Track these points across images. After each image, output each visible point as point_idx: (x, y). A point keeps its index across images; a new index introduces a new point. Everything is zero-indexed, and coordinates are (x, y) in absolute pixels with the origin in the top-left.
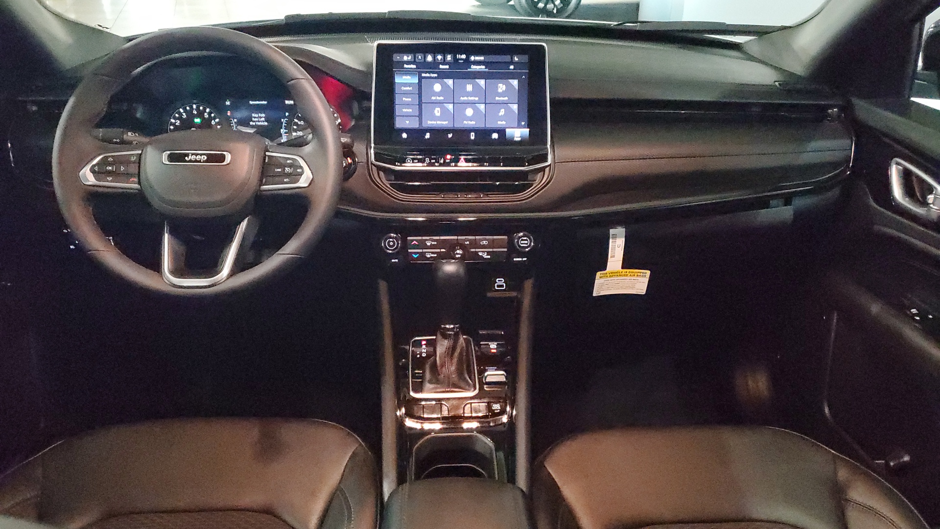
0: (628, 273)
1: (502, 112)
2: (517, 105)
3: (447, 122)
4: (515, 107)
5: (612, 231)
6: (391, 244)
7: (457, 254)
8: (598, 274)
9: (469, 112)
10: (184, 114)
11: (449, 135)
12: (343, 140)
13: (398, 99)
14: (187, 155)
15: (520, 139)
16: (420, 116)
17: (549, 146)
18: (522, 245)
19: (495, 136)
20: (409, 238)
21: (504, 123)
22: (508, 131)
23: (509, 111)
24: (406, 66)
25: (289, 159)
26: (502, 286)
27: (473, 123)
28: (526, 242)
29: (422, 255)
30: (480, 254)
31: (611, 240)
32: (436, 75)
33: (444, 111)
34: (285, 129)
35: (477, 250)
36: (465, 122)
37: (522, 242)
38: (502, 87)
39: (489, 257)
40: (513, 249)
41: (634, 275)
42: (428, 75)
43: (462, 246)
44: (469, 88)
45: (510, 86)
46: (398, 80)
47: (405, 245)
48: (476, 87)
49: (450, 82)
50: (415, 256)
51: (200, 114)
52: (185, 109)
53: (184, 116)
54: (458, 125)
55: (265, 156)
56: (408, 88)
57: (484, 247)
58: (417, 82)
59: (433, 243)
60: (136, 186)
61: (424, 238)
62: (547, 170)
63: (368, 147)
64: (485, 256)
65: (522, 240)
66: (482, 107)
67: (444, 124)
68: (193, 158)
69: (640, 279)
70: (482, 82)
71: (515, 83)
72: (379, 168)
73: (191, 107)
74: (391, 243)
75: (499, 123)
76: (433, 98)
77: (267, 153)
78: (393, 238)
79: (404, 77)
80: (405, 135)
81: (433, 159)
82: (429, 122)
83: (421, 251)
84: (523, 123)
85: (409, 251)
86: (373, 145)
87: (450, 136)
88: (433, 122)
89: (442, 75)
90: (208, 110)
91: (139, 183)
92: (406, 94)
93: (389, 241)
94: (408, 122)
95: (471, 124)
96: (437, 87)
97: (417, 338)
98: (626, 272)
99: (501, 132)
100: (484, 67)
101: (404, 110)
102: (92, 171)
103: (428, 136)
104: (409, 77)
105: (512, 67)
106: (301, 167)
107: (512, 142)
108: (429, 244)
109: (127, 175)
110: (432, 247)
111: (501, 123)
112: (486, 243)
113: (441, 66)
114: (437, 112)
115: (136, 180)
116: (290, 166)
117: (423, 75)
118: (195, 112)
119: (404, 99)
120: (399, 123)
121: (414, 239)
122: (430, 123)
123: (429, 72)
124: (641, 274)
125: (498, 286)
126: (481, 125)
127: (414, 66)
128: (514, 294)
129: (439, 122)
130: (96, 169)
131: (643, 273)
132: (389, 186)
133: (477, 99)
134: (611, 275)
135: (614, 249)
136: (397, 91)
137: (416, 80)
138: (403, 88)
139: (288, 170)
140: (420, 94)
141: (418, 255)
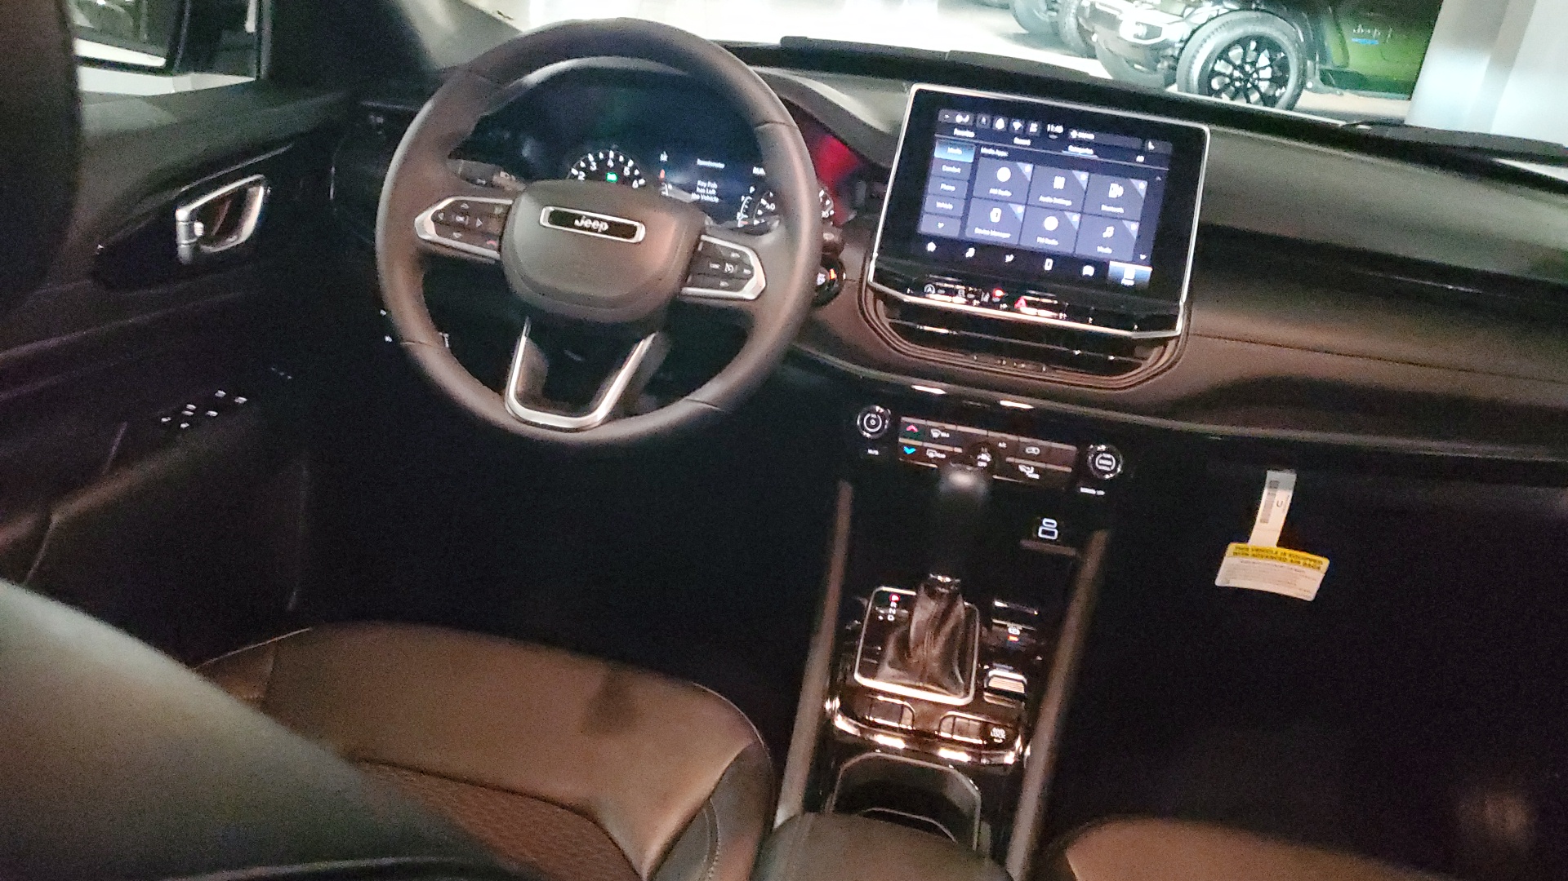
0: (1287, 557)
1: (1109, 232)
2: (1138, 224)
3: (1007, 235)
4: (1134, 227)
5: (1271, 475)
6: (873, 422)
7: (980, 460)
8: (1232, 547)
9: (1051, 223)
10: (594, 164)
11: (1007, 257)
12: (828, 237)
13: (931, 187)
14: (579, 218)
15: (1131, 283)
16: (964, 218)
17: (1181, 304)
18: (1100, 468)
19: (1088, 271)
20: (904, 419)
21: (1108, 251)
22: (1113, 265)
23: (1121, 232)
24: (957, 132)
25: (736, 251)
26: (1052, 533)
27: (1054, 242)
28: (1109, 463)
29: (921, 451)
30: (1022, 468)
31: (1266, 492)
32: (1004, 154)
33: (1007, 215)
34: (744, 213)
35: (1018, 461)
36: (1040, 240)
37: (1102, 462)
38: (1116, 190)
39: (1037, 476)
40: (1083, 472)
41: (1299, 563)
42: (991, 152)
43: (993, 451)
44: (1059, 182)
45: (1130, 191)
46: (938, 153)
47: (896, 429)
48: (1071, 183)
49: (1027, 168)
50: (909, 451)
51: (618, 168)
52: (596, 157)
53: (594, 167)
54: (1026, 243)
55: (699, 240)
56: (953, 170)
57: (1031, 457)
58: (971, 160)
59: (943, 435)
60: (494, 254)
61: (930, 423)
62: (1171, 344)
63: (867, 256)
64: (1030, 473)
65: (1103, 458)
66: (1075, 218)
67: (1003, 236)
68: (587, 223)
69: (1309, 572)
70: (1083, 177)
71: (1141, 186)
72: (878, 295)
73: (607, 156)
75: (1100, 249)
76: (993, 191)
77: (704, 237)
78: (877, 413)
79: (951, 150)
80: (931, 247)
81: (972, 292)
82: (978, 231)
83: (919, 443)
84: (1143, 257)
85: (901, 440)
86: (875, 255)
87: (1009, 258)
88: (984, 232)
89: (1016, 156)
90: (631, 163)
91: (499, 250)
92: (950, 178)
93: (870, 419)
94: (941, 225)
95: (1052, 243)
96: (1004, 174)
97: (884, 589)
98: (1285, 554)
99: (1101, 266)
100: (1090, 151)
101: (939, 205)
102: (435, 219)
103: (971, 253)
104: (958, 151)
105: (1140, 159)
106: (751, 268)
107: (1117, 286)
108: (935, 434)
109: (485, 235)
110: (940, 440)
111: (1104, 251)
112: (1036, 451)
113: (1017, 141)
114: (995, 215)
115: (495, 244)
116: (734, 262)
117: (984, 150)
118: (611, 164)
119: (943, 186)
120: (927, 225)
121: (912, 423)
122: (980, 233)
123: (995, 148)
124: (1312, 563)
125: (1044, 532)
126: (1068, 250)
127: (971, 134)
128: (1071, 552)
129: (994, 234)
130: (441, 216)
131: (1315, 561)
132: (888, 327)
133: (1068, 203)
134: (1255, 552)
135: (1269, 506)
136: (934, 170)
137: (969, 158)
138: (945, 168)
139: (729, 268)
140: (971, 182)
141: (913, 450)
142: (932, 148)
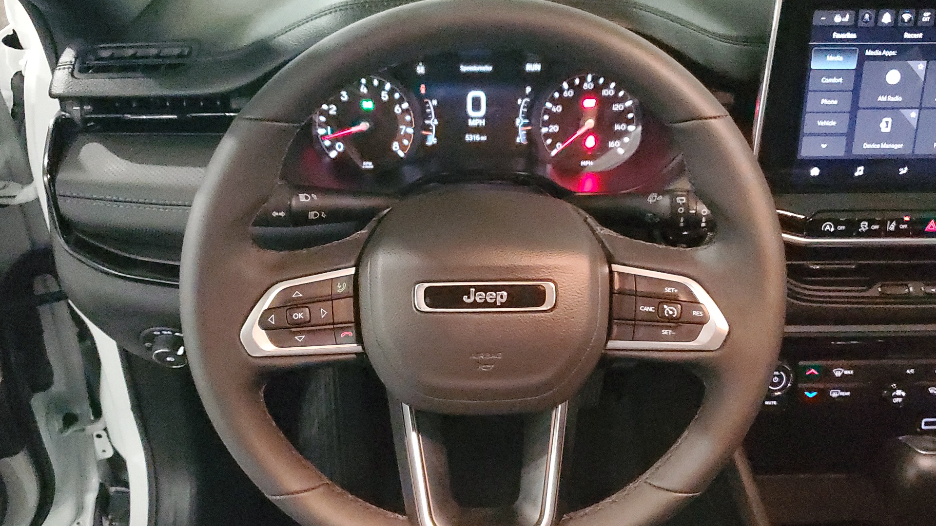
3: (900, 146)
6: (777, 380)
7: (896, 396)
11: (901, 169)
13: (812, 102)
14: (466, 291)
16: (850, 135)
20: (801, 363)
24: (836, 35)
29: (824, 393)
30: (931, 390)
32: (893, 53)
33: (900, 124)
34: (524, 118)
35: (928, 384)
42: (878, 53)
46: (816, 64)
47: (796, 378)
49: (920, 66)
50: (811, 395)
51: (374, 94)
54: (922, 151)
56: (834, 80)
58: (854, 66)
59: (847, 372)
60: (355, 347)
61: (831, 363)
67: (895, 148)
68: (480, 297)
74: (776, 378)
76: (882, 98)
77: (616, 268)
78: (781, 370)
79: (830, 58)
80: (815, 172)
82: (866, 146)
83: (821, 386)
87: (903, 171)
88: (874, 146)
89: (907, 53)
90: (388, 86)
91: (359, 340)
92: (830, 91)
93: (773, 377)
94: (824, 146)
96: (893, 77)
101: (821, 123)
102: (265, 325)
103: (860, 171)
104: (839, 58)
106: (700, 305)
108: (838, 373)
109: (333, 328)
110: (843, 378)
113: (907, 35)
114: (886, 125)
115: (351, 334)
117: (870, 53)
118: (364, 91)
119: (824, 101)
120: (808, 148)
121: (812, 366)
122: (869, 147)
123: (881, 48)
127: (853, 36)
129: (886, 146)
130: (273, 320)
136: (812, 85)
137: (852, 65)
138: (825, 80)
139: (669, 310)
140: (856, 91)
141: (814, 394)
142: (808, 60)
